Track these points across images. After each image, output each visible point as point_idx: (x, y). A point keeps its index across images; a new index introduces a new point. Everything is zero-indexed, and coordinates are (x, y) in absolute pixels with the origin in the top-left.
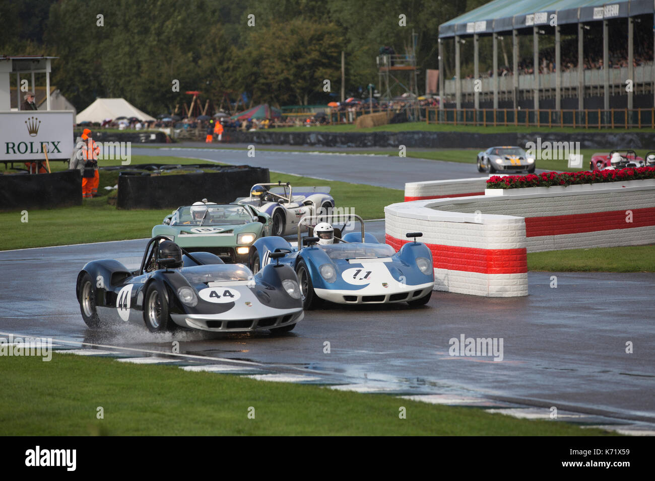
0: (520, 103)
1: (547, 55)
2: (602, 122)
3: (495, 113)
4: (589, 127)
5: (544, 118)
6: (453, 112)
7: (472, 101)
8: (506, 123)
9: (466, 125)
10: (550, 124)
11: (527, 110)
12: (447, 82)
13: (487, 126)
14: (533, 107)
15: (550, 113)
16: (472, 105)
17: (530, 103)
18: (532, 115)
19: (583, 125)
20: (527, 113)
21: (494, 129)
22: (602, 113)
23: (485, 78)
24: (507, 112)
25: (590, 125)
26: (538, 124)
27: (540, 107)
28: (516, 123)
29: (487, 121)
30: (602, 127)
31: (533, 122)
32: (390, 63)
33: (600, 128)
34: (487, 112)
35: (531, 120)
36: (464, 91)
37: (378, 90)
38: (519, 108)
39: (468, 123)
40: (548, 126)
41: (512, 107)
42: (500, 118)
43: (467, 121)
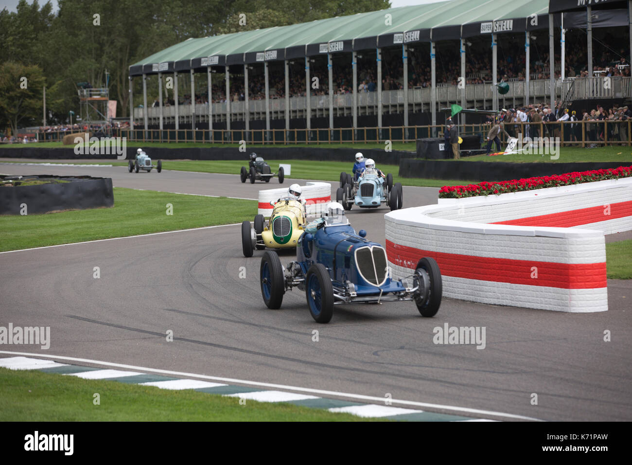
0: (198, 125)
1: (219, 89)
2: (265, 139)
3: (177, 133)
4: (255, 144)
5: (217, 136)
6: (142, 132)
7: (157, 124)
8: (186, 140)
9: (153, 142)
10: (223, 141)
11: (204, 130)
12: (136, 110)
13: (170, 142)
14: (208, 128)
15: (223, 133)
16: (158, 127)
17: (206, 125)
18: (207, 134)
19: (250, 142)
20: (204, 132)
21: (176, 145)
22: (265, 133)
23: (167, 106)
24: (187, 132)
25: (255, 142)
26: (213, 141)
27: (214, 128)
28: (194, 140)
29: (170, 139)
30: (265, 143)
31: (208, 139)
32: (89, 96)
33: (263, 144)
34: (170, 132)
35: (207, 137)
36: (150, 116)
37: (79, 115)
38: (197, 129)
39: (154, 140)
40: (221, 143)
41: (191, 128)
42: (181, 136)
43: (154, 139)
